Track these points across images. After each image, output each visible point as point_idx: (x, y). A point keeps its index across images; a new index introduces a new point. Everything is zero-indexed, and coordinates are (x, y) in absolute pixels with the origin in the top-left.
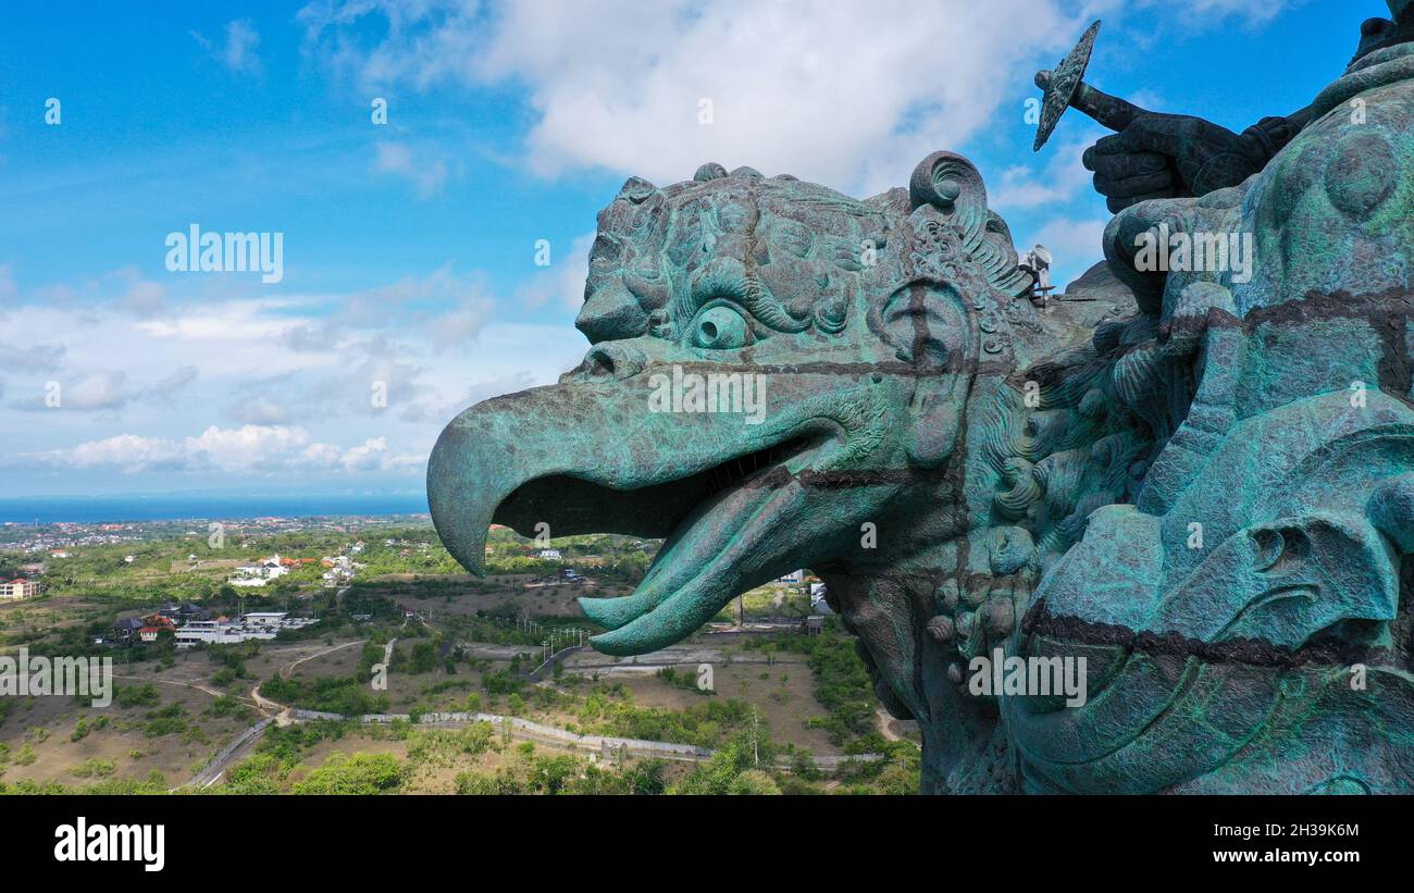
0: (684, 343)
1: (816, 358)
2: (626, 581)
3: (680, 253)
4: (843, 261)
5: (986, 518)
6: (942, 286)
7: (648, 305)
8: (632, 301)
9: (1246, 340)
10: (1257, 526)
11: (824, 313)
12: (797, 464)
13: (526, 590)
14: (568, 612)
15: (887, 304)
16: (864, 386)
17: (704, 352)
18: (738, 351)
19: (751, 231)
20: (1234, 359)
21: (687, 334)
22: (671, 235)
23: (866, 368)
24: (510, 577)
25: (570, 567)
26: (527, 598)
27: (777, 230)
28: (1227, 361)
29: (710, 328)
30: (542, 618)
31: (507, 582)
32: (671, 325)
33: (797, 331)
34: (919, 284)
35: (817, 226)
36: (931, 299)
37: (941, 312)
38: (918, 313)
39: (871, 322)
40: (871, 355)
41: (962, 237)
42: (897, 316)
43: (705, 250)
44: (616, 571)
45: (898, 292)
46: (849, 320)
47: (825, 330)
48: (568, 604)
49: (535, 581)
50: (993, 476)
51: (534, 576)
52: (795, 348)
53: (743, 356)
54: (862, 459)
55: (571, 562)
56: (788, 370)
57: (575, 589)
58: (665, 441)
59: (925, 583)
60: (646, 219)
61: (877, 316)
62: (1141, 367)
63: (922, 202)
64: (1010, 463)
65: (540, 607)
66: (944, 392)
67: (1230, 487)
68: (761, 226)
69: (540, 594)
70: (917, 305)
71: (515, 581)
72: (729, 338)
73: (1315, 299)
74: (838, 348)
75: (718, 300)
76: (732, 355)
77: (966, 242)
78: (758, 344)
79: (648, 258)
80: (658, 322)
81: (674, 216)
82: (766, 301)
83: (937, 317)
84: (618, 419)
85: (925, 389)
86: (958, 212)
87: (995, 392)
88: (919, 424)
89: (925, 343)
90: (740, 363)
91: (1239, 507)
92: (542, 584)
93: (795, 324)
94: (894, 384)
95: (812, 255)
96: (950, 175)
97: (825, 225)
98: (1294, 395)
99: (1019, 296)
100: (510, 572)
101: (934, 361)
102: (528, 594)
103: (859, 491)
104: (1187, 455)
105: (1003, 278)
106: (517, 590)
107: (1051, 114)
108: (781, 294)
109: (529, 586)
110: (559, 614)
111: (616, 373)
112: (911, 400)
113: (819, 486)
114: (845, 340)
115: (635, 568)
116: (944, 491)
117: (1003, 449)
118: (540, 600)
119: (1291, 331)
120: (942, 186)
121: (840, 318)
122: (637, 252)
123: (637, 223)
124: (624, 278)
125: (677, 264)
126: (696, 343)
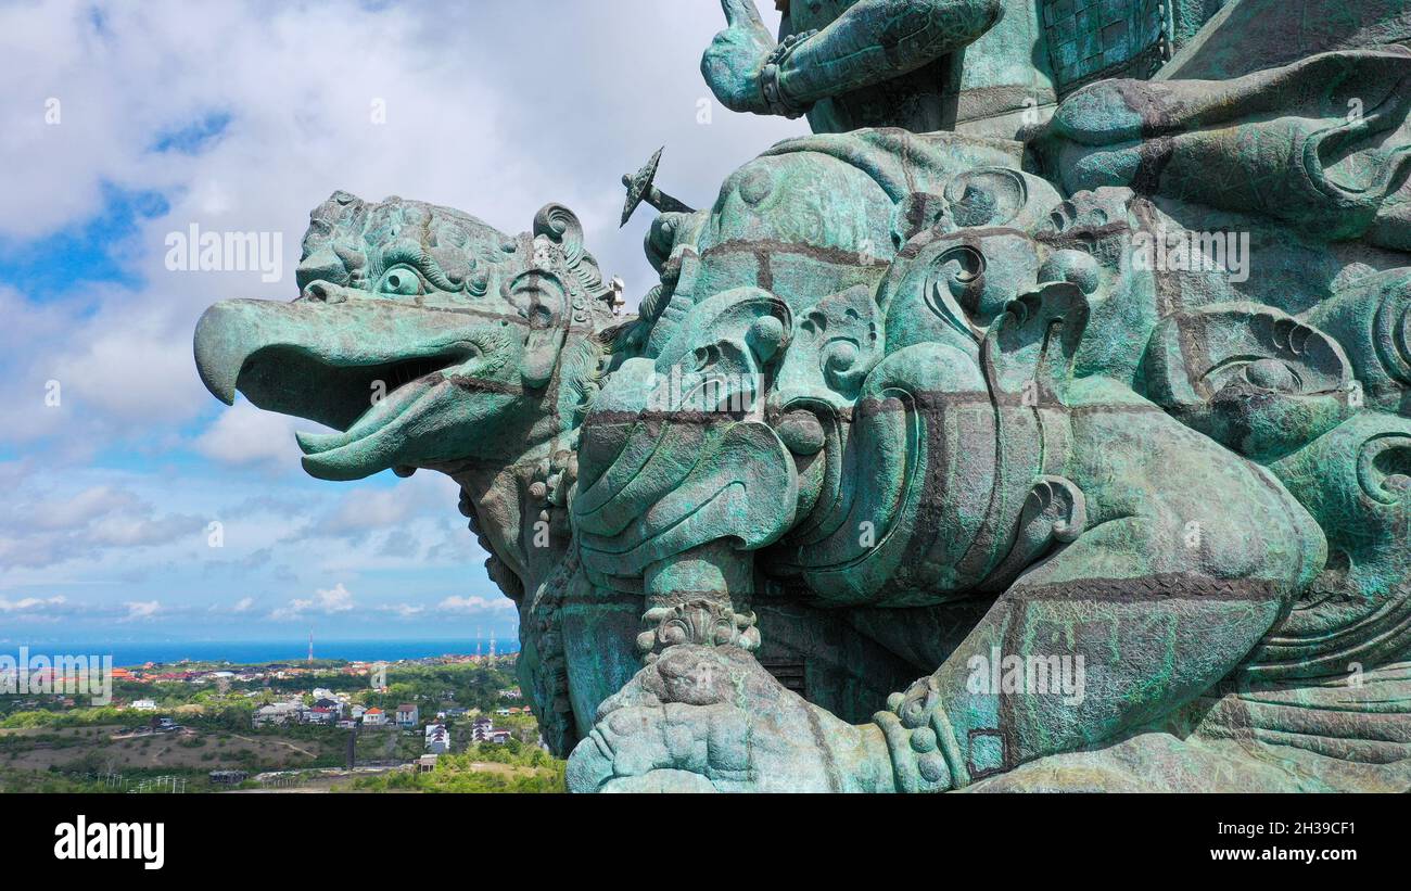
0: (375, 291)
1: (466, 307)
2: (229, 728)
3: (374, 237)
4: (486, 256)
5: (571, 424)
6: (549, 276)
7: (349, 267)
8: (339, 262)
9: (700, 264)
10: (696, 347)
11: (472, 282)
12: (448, 372)
13: (111, 742)
14: (160, 764)
15: (514, 283)
16: (496, 326)
17: (389, 295)
18: (413, 297)
19: (426, 225)
20: (693, 273)
21: (378, 285)
22: (368, 226)
23: (498, 316)
24: (94, 729)
25: (166, 716)
26: (112, 749)
27: (442, 229)
28: (690, 274)
29: (394, 280)
30: (128, 771)
31: (89, 734)
32: (366, 280)
33: (453, 291)
34: (536, 272)
35: (470, 233)
36: (542, 283)
37: (548, 291)
38: (533, 290)
39: (502, 292)
40: (503, 309)
41: (566, 258)
42: (521, 290)
43: (393, 234)
44: (219, 719)
45: (521, 276)
46: (488, 290)
47: (472, 293)
48: (161, 755)
49: (124, 732)
50: (576, 396)
51: (123, 727)
52: (451, 301)
53: (416, 300)
54: (492, 373)
55: (166, 710)
56: (446, 310)
57: (170, 739)
58: (362, 338)
59: (529, 469)
60: (350, 214)
61: (507, 288)
62: (655, 297)
63: (541, 233)
64: (587, 385)
65: (128, 760)
66: (547, 338)
67: (686, 331)
68: (432, 224)
69: (128, 746)
70: (533, 285)
71: (99, 733)
72: (408, 288)
73: (731, 243)
74: (482, 304)
75: (401, 264)
76: (410, 299)
77: (568, 261)
78: (427, 296)
79: (351, 237)
80: (356, 277)
81: (370, 215)
82: (433, 268)
83: (545, 293)
84: (330, 323)
85: (535, 337)
86: (564, 243)
87: (578, 344)
88: (531, 356)
89: (539, 309)
90: (415, 304)
91: (690, 340)
92: (131, 735)
93: (453, 286)
94: (516, 328)
95: (466, 248)
96: (560, 218)
97: (476, 233)
98: (719, 289)
99: (602, 298)
100: (94, 723)
101: (542, 321)
102: (113, 746)
103: (488, 397)
104: (670, 323)
105: (590, 286)
106: (100, 742)
107: (632, 205)
108: (445, 267)
109: (115, 737)
110: (150, 766)
111: (328, 299)
112: (526, 342)
113: (463, 386)
114: (485, 300)
115: (240, 716)
116: (545, 405)
117: (582, 378)
118: (127, 752)
119: (720, 257)
120: (555, 224)
121: (482, 287)
122: (342, 234)
123: (343, 216)
124: (333, 247)
125: (371, 244)
126: (384, 290)
